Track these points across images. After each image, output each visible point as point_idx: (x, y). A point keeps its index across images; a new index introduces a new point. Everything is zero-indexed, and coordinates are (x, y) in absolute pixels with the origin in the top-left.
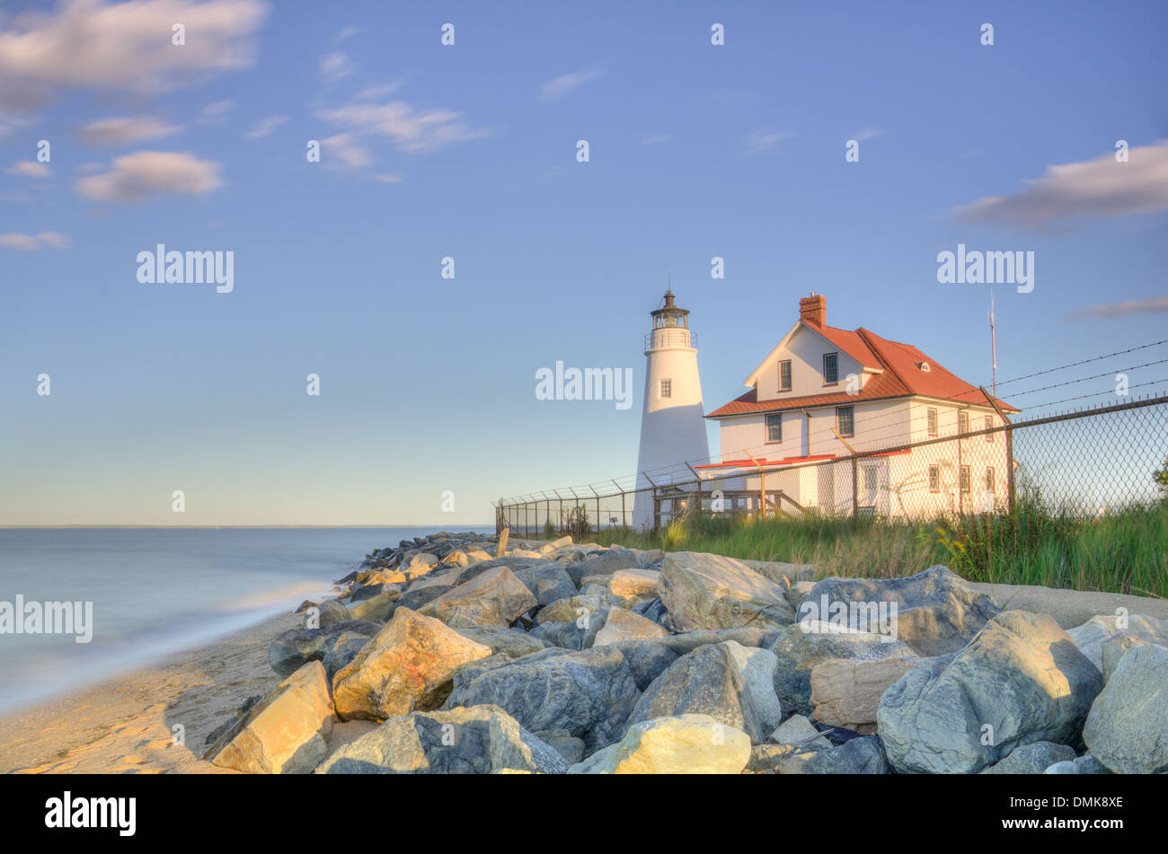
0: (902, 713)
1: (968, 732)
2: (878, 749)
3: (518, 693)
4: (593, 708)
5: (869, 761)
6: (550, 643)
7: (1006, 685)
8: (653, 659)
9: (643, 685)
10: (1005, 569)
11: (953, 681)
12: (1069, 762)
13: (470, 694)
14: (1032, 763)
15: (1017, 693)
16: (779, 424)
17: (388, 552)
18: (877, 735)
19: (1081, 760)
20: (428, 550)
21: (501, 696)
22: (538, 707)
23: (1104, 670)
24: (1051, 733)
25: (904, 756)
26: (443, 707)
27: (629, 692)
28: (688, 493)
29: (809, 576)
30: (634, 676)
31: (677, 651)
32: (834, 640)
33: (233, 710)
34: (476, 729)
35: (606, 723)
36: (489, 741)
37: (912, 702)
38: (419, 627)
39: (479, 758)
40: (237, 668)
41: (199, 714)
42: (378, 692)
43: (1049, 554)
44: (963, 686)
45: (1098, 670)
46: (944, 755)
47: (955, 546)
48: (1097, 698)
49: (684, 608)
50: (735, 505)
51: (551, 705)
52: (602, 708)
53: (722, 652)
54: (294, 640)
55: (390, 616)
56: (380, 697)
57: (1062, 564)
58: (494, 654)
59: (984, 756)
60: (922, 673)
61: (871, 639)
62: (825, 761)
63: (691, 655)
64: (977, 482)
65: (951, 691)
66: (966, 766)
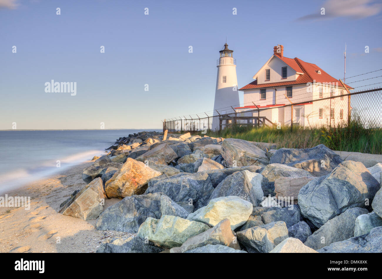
0: (307, 196)
1: (330, 203)
2: (298, 209)
3: (171, 189)
4: (197, 194)
5: (294, 213)
6: (182, 171)
7: (345, 187)
8: (219, 177)
9: (215, 186)
10: (345, 146)
11: (325, 186)
12: (366, 214)
13: (154, 189)
14: (353, 215)
15: (348, 190)
16: (265, 93)
17: (124, 138)
18: (297, 204)
19: (370, 214)
20: (139, 138)
21: (165, 189)
22: (178, 193)
23: (381, 182)
24: (360, 204)
25: (307, 212)
26: (144, 194)
27: (210, 188)
28: (232, 117)
29: (275, 147)
30: (212, 183)
31: (228, 174)
32: (283, 170)
33: (69, 195)
34: (156, 201)
35: (202, 199)
36: (160, 205)
37: (310, 193)
38: (135, 165)
39: (157, 211)
40: (70, 180)
41: (58, 197)
42: (121, 188)
43: (362, 141)
44: (329, 187)
45: (378, 183)
46: (321, 211)
47: (328, 137)
48: (377, 192)
49: (230, 159)
50: (248, 122)
51: (182, 193)
52: (200, 194)
53: (243, 174)
54: (91, 170)
55: (125, 161)
56: (122, 190)
57: (367, 144)
58: (162, 175)
59: (336, 212)
60: (314, 182)
61: (297, 170)
62: (279, 213)
63: (232, 175)
64: (337, 115)
65: (324, 189)
66: (329, 216)
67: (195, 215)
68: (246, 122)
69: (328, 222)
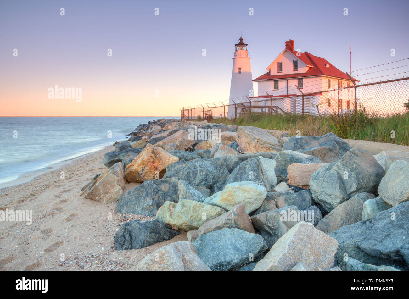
0: (318, 182)
1: (339, 189)
2: (309, 194)
3: (188, 173)
4: (213, 179)
5: (306, 198)
6: (199, 156)
7: (353, 173)
8: (234, 162)
9: (230, 171)
10: (353, 134)
11: (335, 172)
12: (373, 199)
13: (171, 173)
14: (361, 200)
15: (356, 176)
16: (278, 82)
17: (144, 125)
18: (309, 189)
19: (377, 198)
20: (158, 124)
21: (182, 174)
22: (195, 178)
23: (385, 169)
24: (367, 189)
25: (318, 196)
26: (163, 178)
27: (226, 173)
28: (247, 106)
29: (287, 135)
30: (228, 168)
31: (242, 159)
32: (295, 157)
33: (91, 179)
34: (173, 185)
35: (218, 184)
36: (178, 190)
37: (321, 178)
38: (155, 150)
39: (175, 195)
40: (92, 165)
41: (79, 181)
42: (140, 173)
43: (368, 130)
44: (338, 173)
45: (383, 169)
46: (332, 196)
47: (336, 126)
48: (383, 178)
49: (245, 145)
50: (262, 110)
51: (199, 178)
52: (216, 179)
53: (258, 160)
54: (112, 155)
55: (145, 146)
56: (141, 174)
57: (372, 133)
58: (180, 160)
59: (345, 197)
60: (324, 168)
61: (308, 157)
62: (292, 198)
63: (247, 161)
64: (344, 105)
65: (334, 175)
66: (338, 200)
67: (211, 199)
68: (259, 110)
69: (338, 207)
